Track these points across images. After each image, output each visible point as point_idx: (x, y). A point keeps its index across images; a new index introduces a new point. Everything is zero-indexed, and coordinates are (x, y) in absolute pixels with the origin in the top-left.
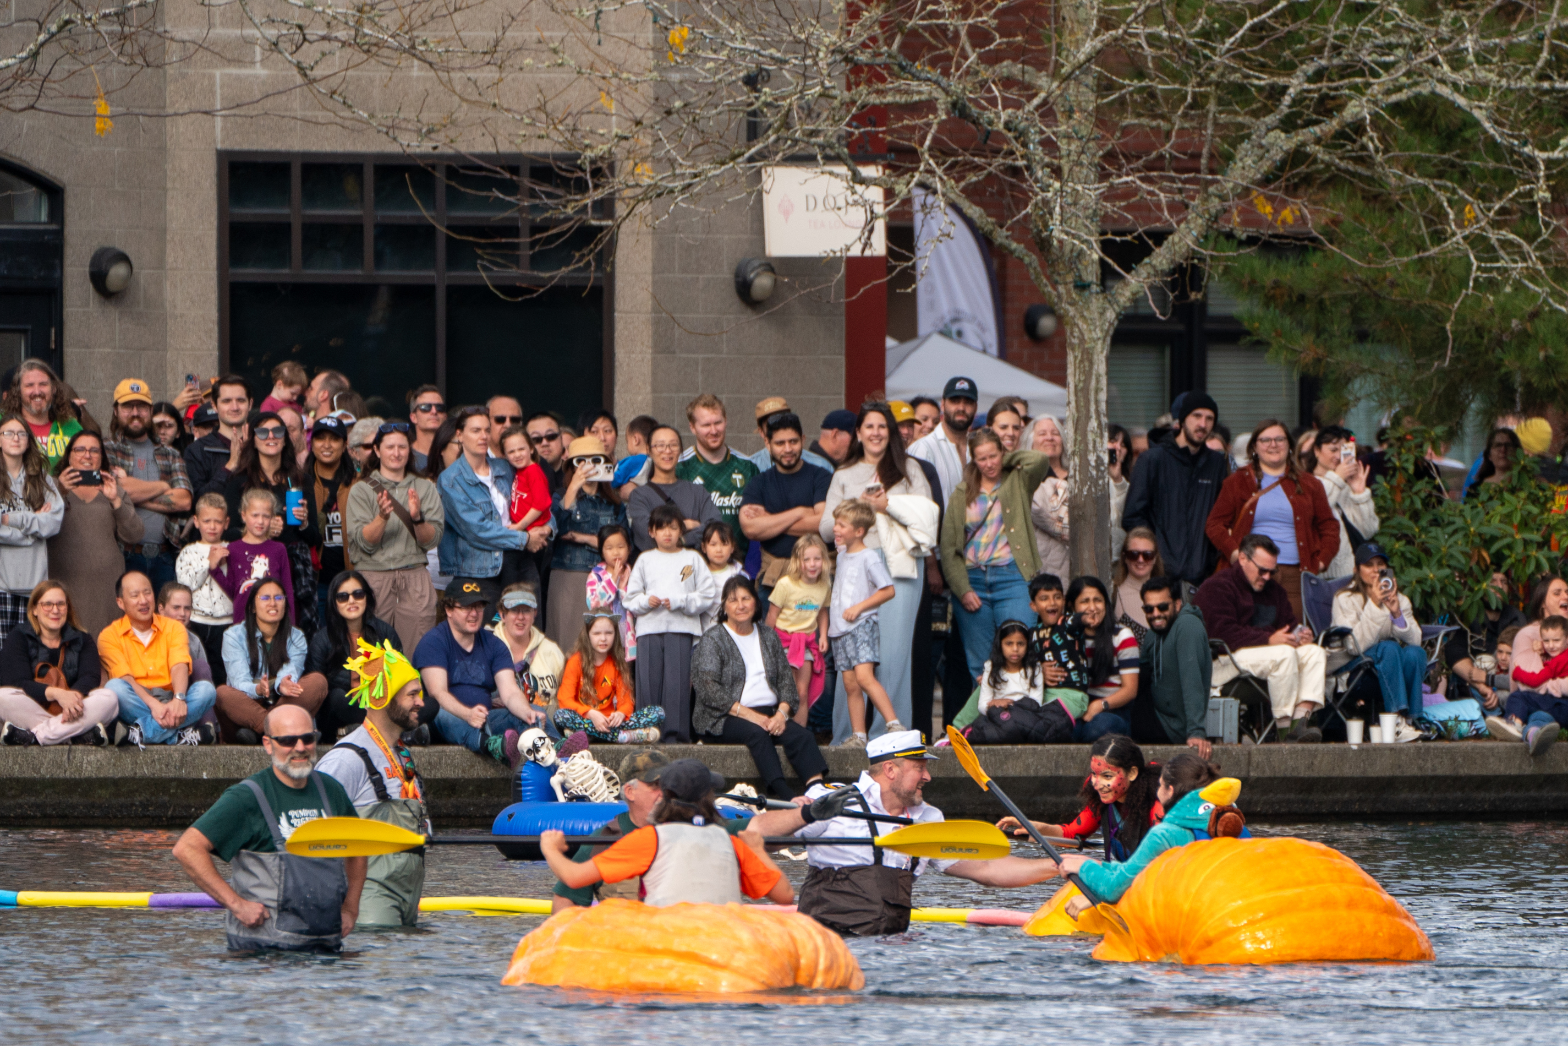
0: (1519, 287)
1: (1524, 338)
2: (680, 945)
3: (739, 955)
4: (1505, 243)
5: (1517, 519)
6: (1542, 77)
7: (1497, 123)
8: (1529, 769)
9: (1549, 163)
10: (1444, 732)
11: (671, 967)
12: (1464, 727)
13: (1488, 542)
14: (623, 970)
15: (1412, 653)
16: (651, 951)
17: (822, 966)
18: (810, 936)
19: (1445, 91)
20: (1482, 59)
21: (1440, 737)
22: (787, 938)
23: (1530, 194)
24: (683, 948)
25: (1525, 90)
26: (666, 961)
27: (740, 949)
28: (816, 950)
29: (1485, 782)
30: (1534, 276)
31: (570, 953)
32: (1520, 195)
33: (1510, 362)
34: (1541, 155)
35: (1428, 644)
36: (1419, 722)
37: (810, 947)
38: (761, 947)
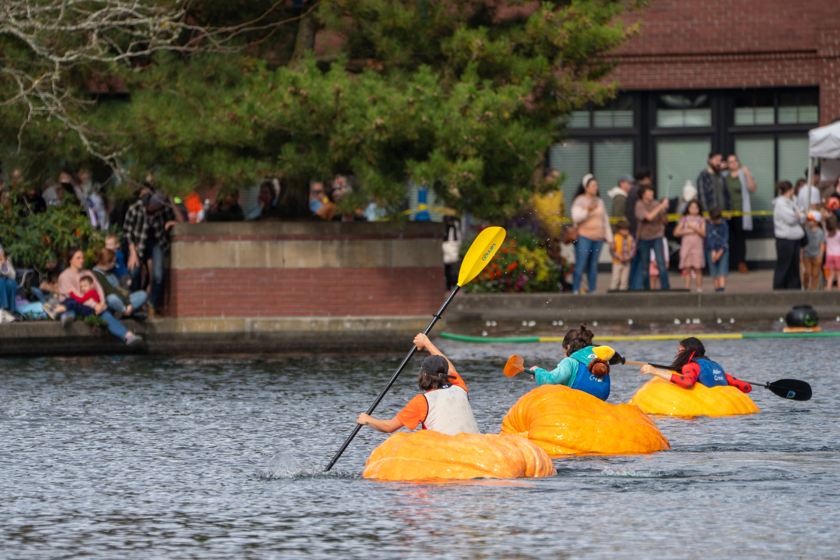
0: (54, 118)
1: (64, 141)
2: (464, 459)
3: (496, 465)
4: (47, 99)
5: (60, 222)
6: (61, 24)
7: (39, 45)
8: (64, 334)
9: (61, 63)
10: (27, 318)
11: (460, 472)
12: (36, 315)
13: (49, 232)
14: (434, 472)
15: (10, 283)
16: (449, 462)
17: (538, 469)
18: (531, 453)
19: (15, 31)
20: (33, 16)
21: (25, 319)
22: (520, 455)
23: (50, 77)
24: (467, 461)
25: (53, 31)
26: (458, 468)
27: (496, 462)
28: (535, 460)
29: (44, 340)
30: (60, 113)
31: (403, 460)
32: (46, 77)
33: (57, 151)
34: (57, 59)
35: (18, 278)
36: (15, 313)
37: (531, 459)
38: (507, 460)
